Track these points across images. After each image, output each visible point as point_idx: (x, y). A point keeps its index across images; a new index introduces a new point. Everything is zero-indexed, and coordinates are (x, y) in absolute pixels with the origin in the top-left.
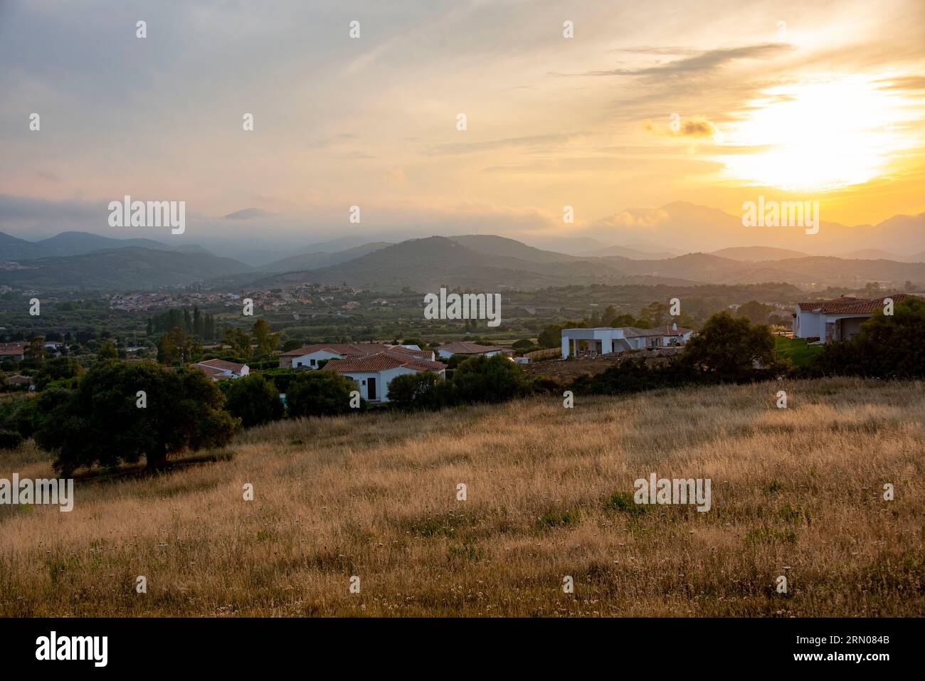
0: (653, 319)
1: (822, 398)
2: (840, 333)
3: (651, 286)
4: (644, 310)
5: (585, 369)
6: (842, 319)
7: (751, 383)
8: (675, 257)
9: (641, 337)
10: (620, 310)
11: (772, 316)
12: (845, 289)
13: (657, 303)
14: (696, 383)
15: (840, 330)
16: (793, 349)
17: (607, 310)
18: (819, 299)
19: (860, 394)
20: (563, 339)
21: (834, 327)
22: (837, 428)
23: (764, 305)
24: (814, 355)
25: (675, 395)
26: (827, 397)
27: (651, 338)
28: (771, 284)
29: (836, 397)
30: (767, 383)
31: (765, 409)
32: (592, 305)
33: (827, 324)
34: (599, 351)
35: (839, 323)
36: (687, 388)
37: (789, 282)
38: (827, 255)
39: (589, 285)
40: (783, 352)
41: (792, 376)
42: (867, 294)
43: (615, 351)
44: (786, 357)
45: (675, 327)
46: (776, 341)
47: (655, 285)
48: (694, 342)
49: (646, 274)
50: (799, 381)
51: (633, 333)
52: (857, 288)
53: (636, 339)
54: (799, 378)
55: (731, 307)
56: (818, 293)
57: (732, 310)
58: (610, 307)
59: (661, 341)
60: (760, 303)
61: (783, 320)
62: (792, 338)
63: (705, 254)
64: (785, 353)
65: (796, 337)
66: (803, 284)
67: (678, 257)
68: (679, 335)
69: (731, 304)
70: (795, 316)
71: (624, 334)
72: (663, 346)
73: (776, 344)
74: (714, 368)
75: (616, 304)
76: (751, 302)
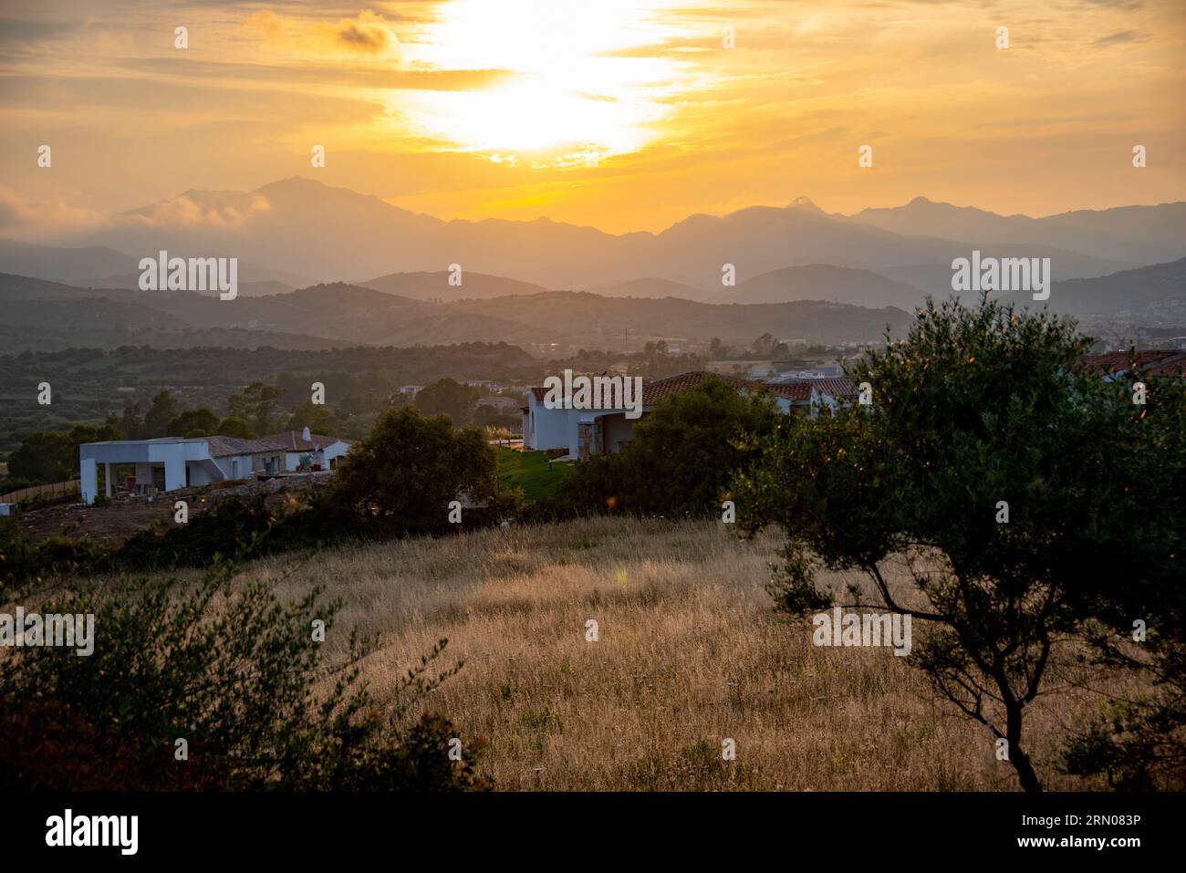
0: (253, 417)
1: (574, 554)
2: (601, 440)
3: (246, 350)
4: (234, 399)
5: (141, 521)
6: (604, 416)
7: (457, 534)
8: (293, 290)
9: (243, 455)
10: (186, 399)
11: (481, 407)
12: (609, 353)
13: (260, 384)
14: (361, 539)
15: (601, 435)
16: (526, 470)
17: (156, 400)
19: (634, 545)
20: (83, 463)
21: (592, 430)
22: (598, 601)
23: (466, 385)
24: (561, 482)
25: (324, 562)
26: (584, 552)
27: (261, 456)
28: (479, 344)
29: (596, 551)
30: (484, 532)
31: (483, 577)
32: (121, 389)
33: (580, 425)
34: (161, 485)
35: (600, 423)
36: (344, 548)
37: (509, 341)
38: (577, 289)
39: (115, 349)
40: (510, 477)
41: (525, 518)
43: (192, 484)
44: (515, 484)
45: (306, 435)
46: (497, 457)
47: (253, 349)
48: (352, 467)
49: (234, 325)
50: (536, 528)
51: (227, 449)
52: (632, 351)
53: (234, 459)
54: (538, 521)
55: (403, 390)
56: (562, 361)
57: (406, 396)
58: (163, 393)
59: (282, 463)
60: (459, 383)
61: (501, 414)
62: (522, 451)
63: (351, 285)
64: (512, 479)
65: (529, 448)
66: (534, 344)
67: (298, 290)
68: (316, 450)
69: (404, 385)
70: (526, 411)
71: (210, 450)
72: (288, 472)
73: (497, 463)
74: (391, 510)
75: (173, 387)
76: (442, 381)
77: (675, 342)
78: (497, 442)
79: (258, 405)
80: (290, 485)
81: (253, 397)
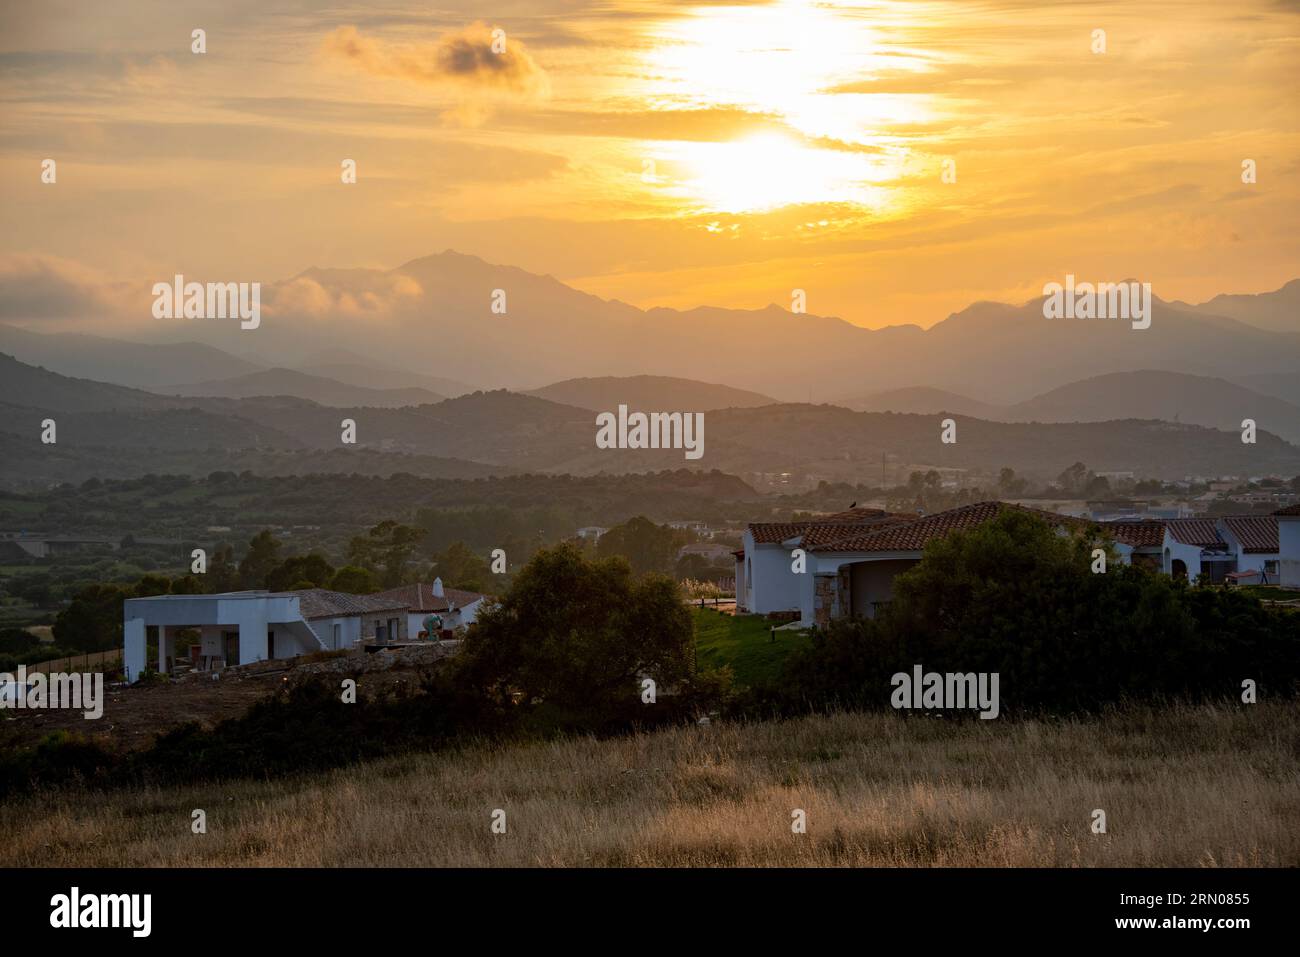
0: (381, 567)
1: (806, 770)
2: (847, 599)
3: (376, 477)
4: (357, 542)
5: (193, 708)
6: (851, 564)
7: (633, 735)
8: (442, 401)
9: (348, 615)
10: (293, 541)
11: (685, 559)
12: (860, 486)
13: (392, 523)
14: (493, 739)
15: (848, 592)
16: (738, 642)
17: (255, 543)
18: (798, 512)
19: (896, 758)
20: (128, 625)
21: (834, 585)
22: (842, 848)
23: (665, 527)
24: (788, 659)
25: (436, 773)
26: (819, 767)
27: (374, 618)
29: (839, 766)
30: (673, 733)
31: (667, 803)
32: (213, 529)
33: (817, 576)
34: (232, 656)
35: (847, 575)
36: (467, 752)
38: (817, 400)
39: (206, 476)
40: (714, 650)
41: (734, 712)
42: (913, 501)
43: (276, 657)
44: (721, 662)
45: (438, 589)
46: (694, 622)
47: (386, 476)
48: (488, 626)
50: (750, 728)
51: (326, 607)
52: (891, 485)
53: (336, 621)
54: (752, 717)
55: (582, 533)
56: (796, 497)
57: (585, 541)
58: (265, 535)
59: (402, 627)
60: (656, 524)
61: (712, 566)
62: (733, 614)
63: (516, 394)
64: (717, 654)
65: (743, 610)
66: (759, 474)
67: (447, 400)
68: (450, 610)
69: (584, 526)
70: (740, 557)
71: (302, 608)
72: (407, 640)
73: (695, 630)
74: (539, 697)
75: (280, 527)
76: (633, 521)
77: (951, 473)
78: (699, 601)
79: (388, 551)
80: (408, 659)
81: (382, 539)
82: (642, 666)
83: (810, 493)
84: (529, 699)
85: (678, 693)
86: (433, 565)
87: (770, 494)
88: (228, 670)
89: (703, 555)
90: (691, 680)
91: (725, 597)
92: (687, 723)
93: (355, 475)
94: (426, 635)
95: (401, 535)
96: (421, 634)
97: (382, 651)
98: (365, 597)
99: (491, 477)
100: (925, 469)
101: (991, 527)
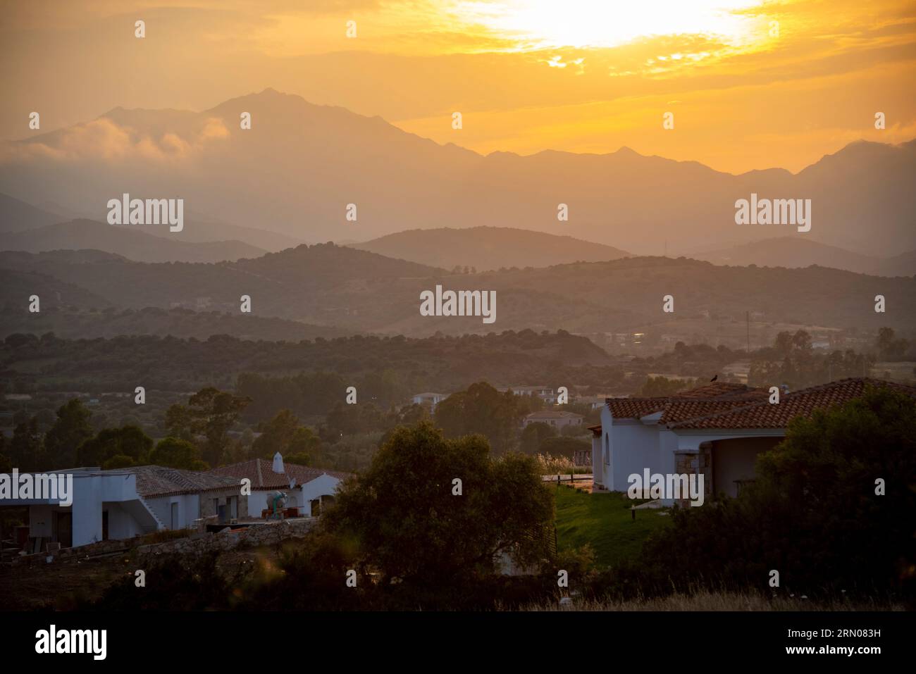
0: (199, 437)
2: (709, 477)
3: (192, 339)
4: (175, 411)
6: (713, 442)
8: (262, 255)
9: (184, 493)
11: (531, 427)
12: (721, 348)
13: (213, 390)
15: (710, 469)
16: (596, 521)
17: (61, 413)
18: (653, 376)
21: (695, 462)
23: (509, 393)
24: (648, 539)
27: (212, 496)
28: (527, 333)
32: (10, 396)
33: (678, 454)
35: (709, 452)
37: (573, 329)
40: (574, 529)
42: (780, 364)
43: (113, 537)
44: (580, 542)
45: (279, 465)
46: (554, 500)
47: (203, 338)
49: (177, 304)
51: (164, 484)
52: (755, 347)
53: (172, 499)
55: (418, 400)
56: (651, 359)
58: (74, 404)
59: (242, 505)
60: (499, 390)
61: (560, 435)
62: (590, 491)
63: (344, 248)
64: (577, 533)
65: (601, 488)
66: (609, 334)
67: (269, 255)
68: (292, 487)
69: (419, 393)
70: (598, 432)
71: (138, 485)
72: (250, 518)
73: (555, 509)
74: (399, 577)
75: (87, 395)
76: (473, 388)
77: (823, 333)
78: (555, 478)
79: (209, 420)
80: (252, 539)
81: (201, 408)
82: (502, 546)
83: (666, 356)
84: (386, 580)
85: (539, 573)
86: (258, 435)
87: (622, 356)
88: (64, 552)
89: (549, 423)
90: (551, 559)
91: (580, 472)
92: (550, 602)
93: (169, 338)
94: (270, 514)
95: (223, 403)
96: (264, 513)
97: (225, 530)
98: (203, 474)
99: (318, 339)
100: (793, 329)
101: (857, 406)
